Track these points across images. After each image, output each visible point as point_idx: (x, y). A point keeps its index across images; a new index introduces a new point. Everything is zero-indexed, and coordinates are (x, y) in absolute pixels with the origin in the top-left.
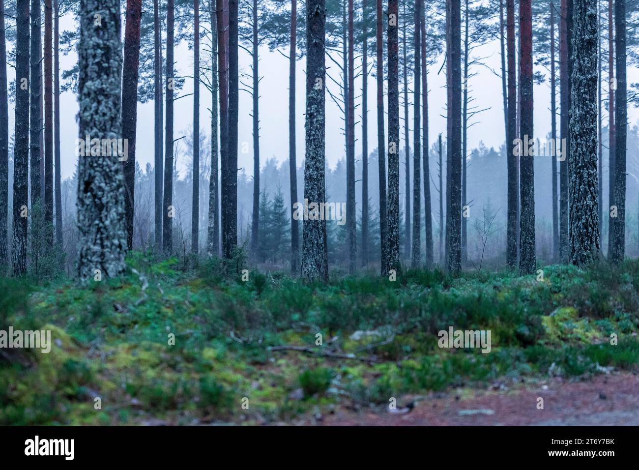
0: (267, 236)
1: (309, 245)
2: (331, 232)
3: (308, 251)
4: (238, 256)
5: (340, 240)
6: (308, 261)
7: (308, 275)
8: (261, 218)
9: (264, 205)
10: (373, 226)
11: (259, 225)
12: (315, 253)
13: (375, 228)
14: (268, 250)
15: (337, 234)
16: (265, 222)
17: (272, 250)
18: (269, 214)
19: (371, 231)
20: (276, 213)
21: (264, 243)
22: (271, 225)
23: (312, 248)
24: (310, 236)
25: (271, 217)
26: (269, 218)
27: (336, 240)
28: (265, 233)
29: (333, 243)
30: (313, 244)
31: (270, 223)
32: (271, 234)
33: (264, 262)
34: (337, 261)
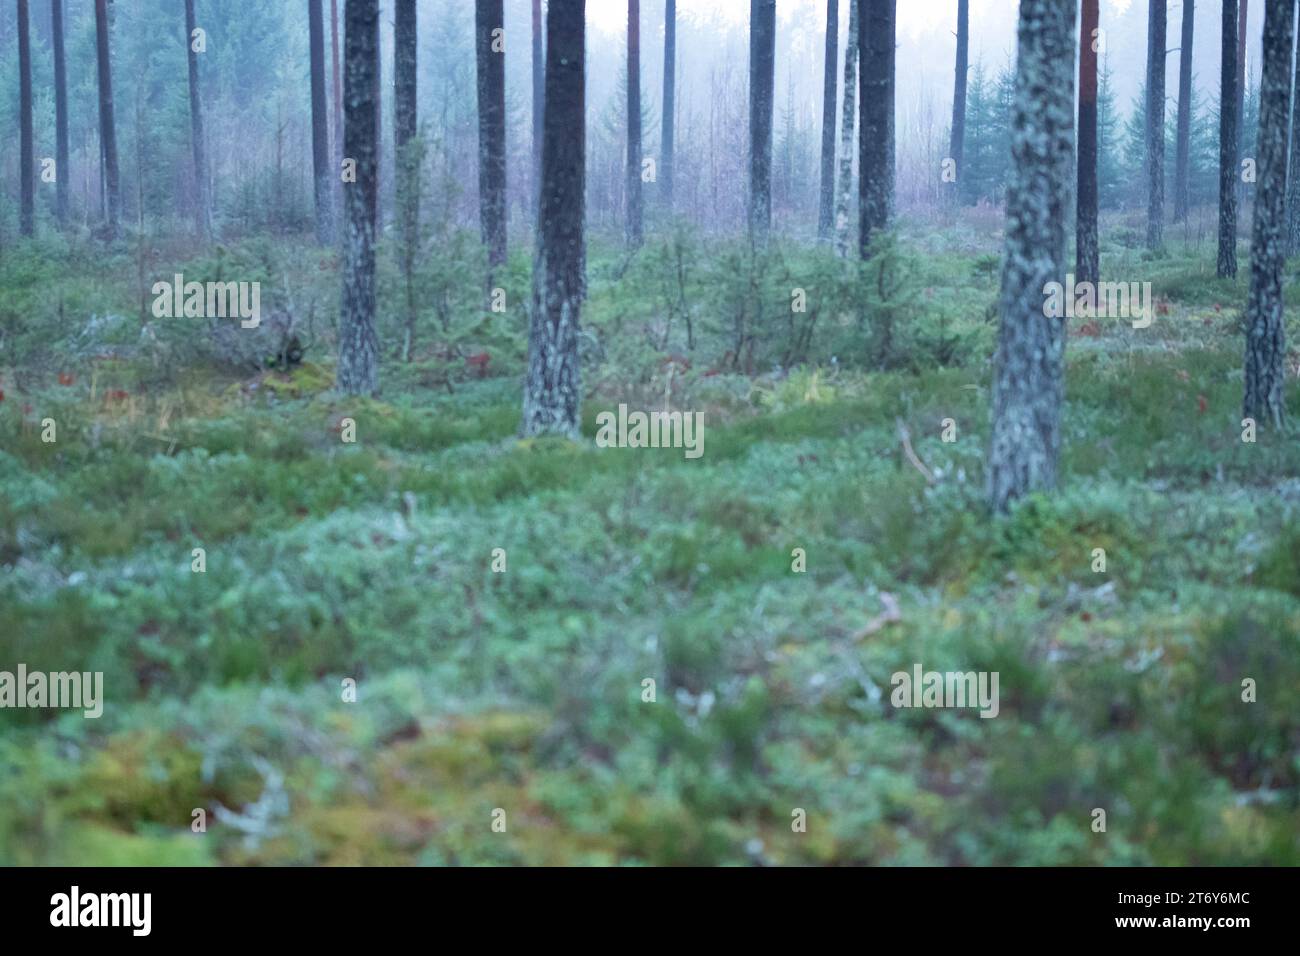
0: (983, 151)
1: (1016, 365)
2: (1113, 144)
3: (1013, 381)
4: (881, 256)
5: (1130, 160)
6: (1012, 414)
7: (1012, 458)
8: (968, 114)
9: (978, 88)
10: (1198, 132)
11: (967, 128)
12: (1035, 388)
13: (1204, 136)
14: (984, 178)
15: (1124, 149)
16: (976, 123)
17: (992, 180)
18: (987, 106)
19: (1195, 142)
20: (1002, 106)
21: (976, 165)
22: (990, 129)
23: (1026, 375)
24: (1019, 338)
25: (992, 114)
26: (988, 116)
27: (1122, 159)
28: (978, 144)
29: (1115, 166)
30: (1029, 361)
31: (989, 124)
32: (990, 147)
33: (975, 204)
34: (1122, 203)
